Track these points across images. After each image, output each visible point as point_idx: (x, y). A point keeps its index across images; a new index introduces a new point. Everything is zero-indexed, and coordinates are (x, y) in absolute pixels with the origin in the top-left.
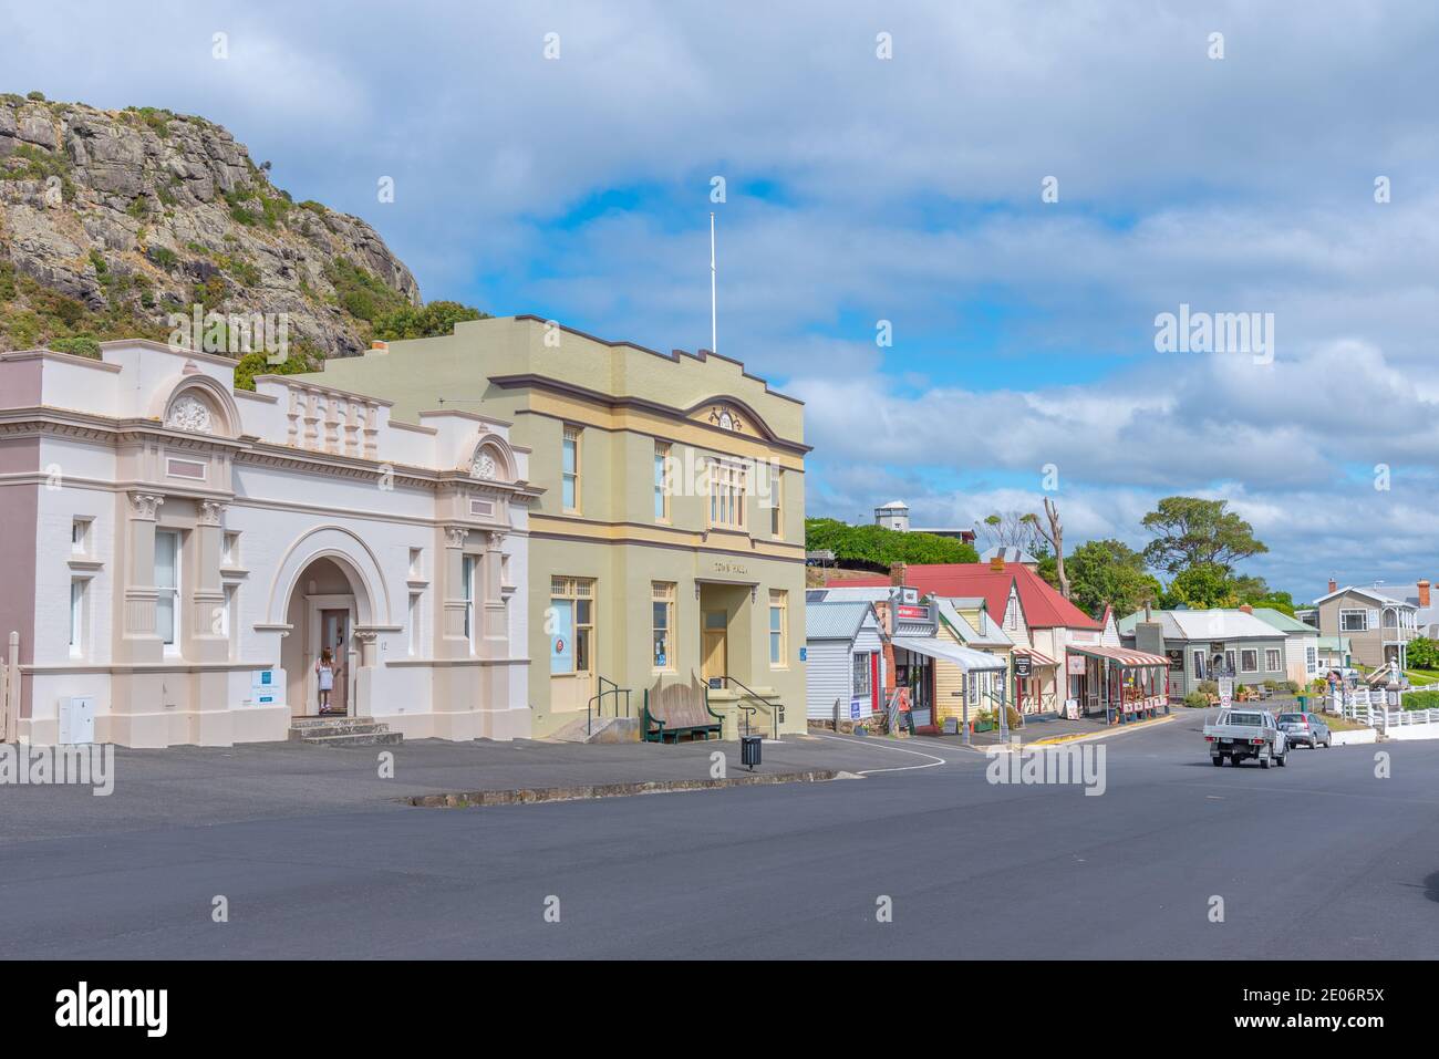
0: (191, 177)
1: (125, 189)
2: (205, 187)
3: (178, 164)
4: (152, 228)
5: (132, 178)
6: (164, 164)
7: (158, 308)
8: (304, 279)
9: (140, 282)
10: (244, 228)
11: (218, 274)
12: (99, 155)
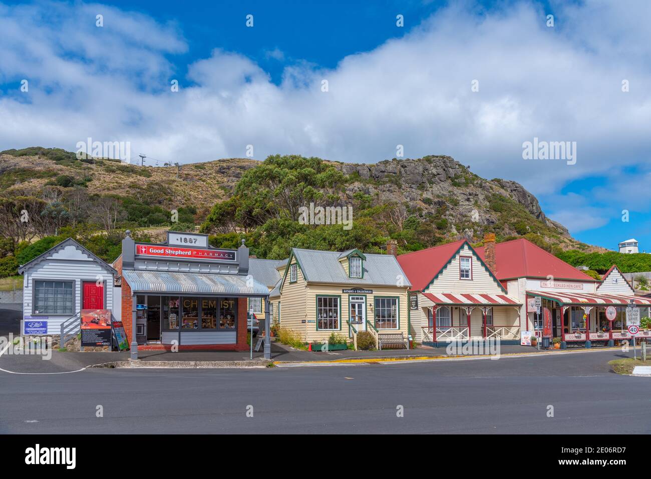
0: (438, 174)
1: (417, 182)
2: (443, 176)
3: (434, 171)
4: (425, 192)
5: (419, 178)
6: (430, 172)
7: (424, 217)
8: (476, 202)
9: (420, 210)
10: (456, 188)
11: (445, 203)
12: (408, 173)
